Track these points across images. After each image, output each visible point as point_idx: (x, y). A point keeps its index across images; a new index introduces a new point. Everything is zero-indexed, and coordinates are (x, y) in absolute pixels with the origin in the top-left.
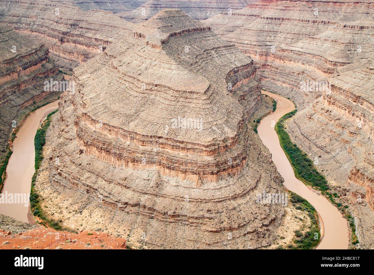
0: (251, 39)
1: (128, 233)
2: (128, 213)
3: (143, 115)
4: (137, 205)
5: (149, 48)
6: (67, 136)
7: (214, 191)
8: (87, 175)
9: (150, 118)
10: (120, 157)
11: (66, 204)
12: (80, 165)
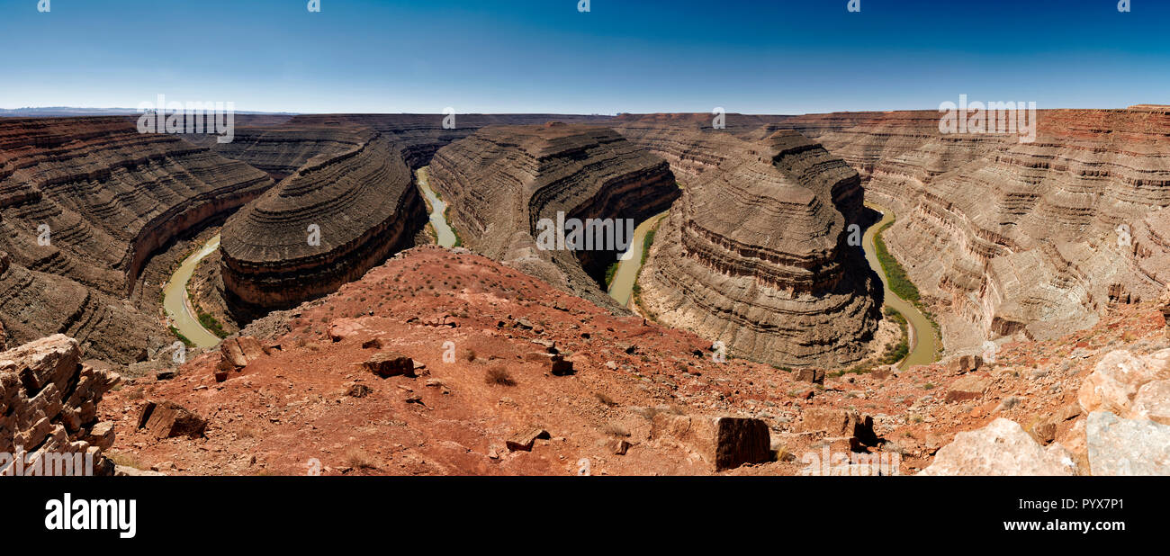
1: (717, 336)
2: (720, 317)
3: (746, 224)
4: (729, 311)
6: (673, 239)
8: (686, 276)
9: (753, 228)
10: (718, 264)
11: (663, 300)
12: (681, 266)
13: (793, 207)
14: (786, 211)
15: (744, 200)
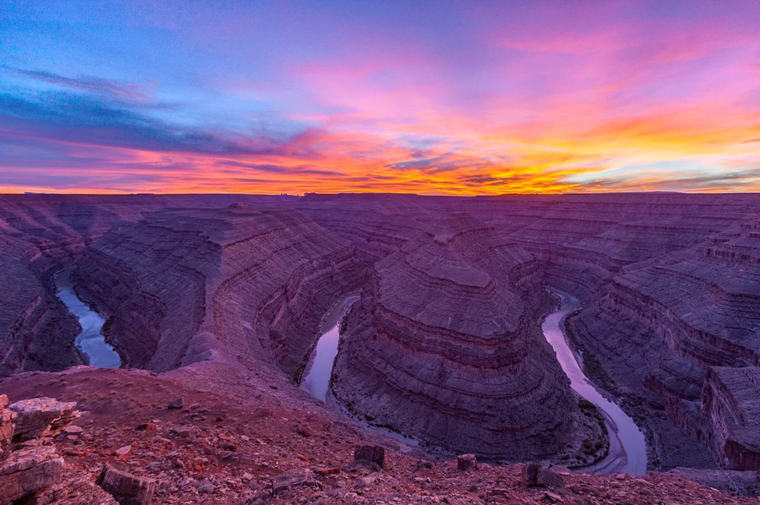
0: (534, 238)
2: (412, 401)
3: (429, 306)
4: (421, 394)
5: (437, 246)
6: (364, 322)
7: (495, 386)
8: (378, 360)
9: (435, 310)
10: (407, 345)
12: (373, 350)
13: (471, 290)
14: (464, 293)
15: (424, 283)
